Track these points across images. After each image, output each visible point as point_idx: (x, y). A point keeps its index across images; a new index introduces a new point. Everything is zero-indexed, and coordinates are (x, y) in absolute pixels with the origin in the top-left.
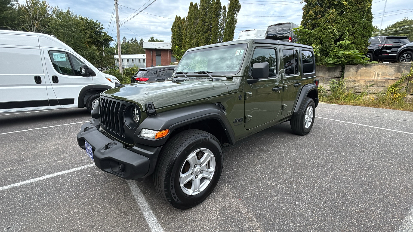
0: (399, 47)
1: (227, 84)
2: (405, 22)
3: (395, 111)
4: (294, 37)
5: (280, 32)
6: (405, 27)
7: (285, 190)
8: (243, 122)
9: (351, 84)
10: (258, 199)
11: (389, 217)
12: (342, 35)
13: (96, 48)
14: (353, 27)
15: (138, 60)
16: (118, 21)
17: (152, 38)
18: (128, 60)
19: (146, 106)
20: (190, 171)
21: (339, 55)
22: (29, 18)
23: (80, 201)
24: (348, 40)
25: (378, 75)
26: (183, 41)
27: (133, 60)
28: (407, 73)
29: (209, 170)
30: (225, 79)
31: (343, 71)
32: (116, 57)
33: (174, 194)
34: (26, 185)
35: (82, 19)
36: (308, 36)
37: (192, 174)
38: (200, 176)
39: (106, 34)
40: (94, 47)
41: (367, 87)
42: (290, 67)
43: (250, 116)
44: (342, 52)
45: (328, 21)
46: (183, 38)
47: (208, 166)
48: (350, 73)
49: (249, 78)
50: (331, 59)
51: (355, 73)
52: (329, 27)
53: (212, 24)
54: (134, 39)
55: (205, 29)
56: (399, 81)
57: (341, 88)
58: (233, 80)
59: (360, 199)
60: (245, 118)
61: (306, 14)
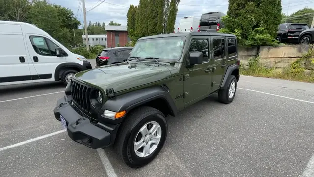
0: (300, 32)
1: (170, 69)
2: (306, 10)
3: (296, 82)
4: (222, 23)
5: (211, 19)
6: (305, 14)
7: (214, 150)
8: (182, 98)
9: (264, 61)
10: (193, 158)
11: (290, 172)
12: (258, 23)
13: (68, 30)
14: (267, 16)
15: (101, 40)
16: (85, 9)
17: (112, 22)
18: (93, 39)
19: (107, 91)
20: (142, 140)
21: (255, 38)
22: (13, 6)
23: (58, 161)
24: (263, 27)
25: (285, 54)
26: (136, 25)
27: (97, 39)
28: (306, 53)
29: (156, 137)
30: (169, 64)
31: (258, 51)
32: (84, 37)
33: (130, 158)
34: (15, 147)
35: (56, 7)
36: (232, 23)
37: (143, 142)
38: (150, 142)
39: (75, 19)
40: (66, 30)
41: (276, 63)
42: (218, 49)
43: (188, 93)
44: (258, 36)
45: (248, 12)
46: (136, 22)
47: (156, 134)
48: (264, 52)
49: (187, 63)
50: (249, 41)
51: (267, 52)
52: (249, 16)
53: (158, 12)
54: (98, 22)
55: (153, 16)
56: (299, 59)
57: (257, 64)
58: (175, 66)
59: (269, 158)
60: (184, 94)
61: (231, 5)
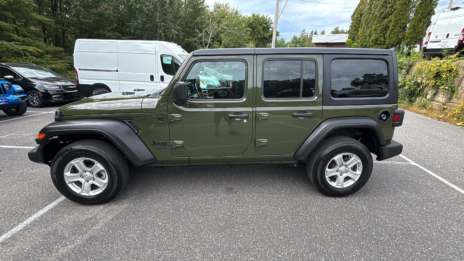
8: (167, 147)
17: (336, 29)
29: (101, 180)
37: (81, 177)
55: (384, 13)
60: (170, 142)
